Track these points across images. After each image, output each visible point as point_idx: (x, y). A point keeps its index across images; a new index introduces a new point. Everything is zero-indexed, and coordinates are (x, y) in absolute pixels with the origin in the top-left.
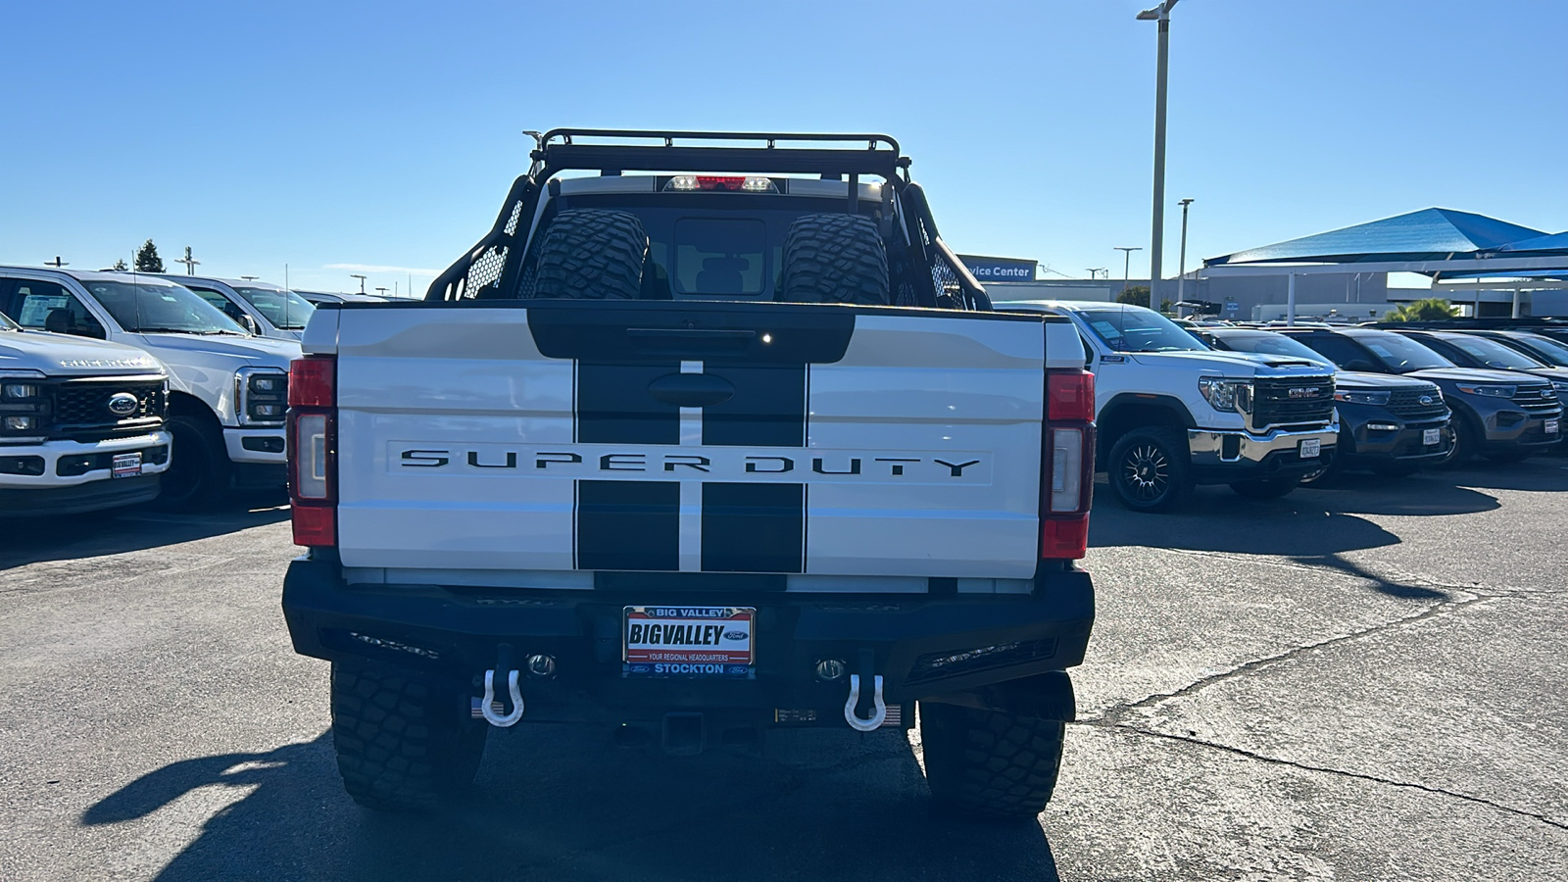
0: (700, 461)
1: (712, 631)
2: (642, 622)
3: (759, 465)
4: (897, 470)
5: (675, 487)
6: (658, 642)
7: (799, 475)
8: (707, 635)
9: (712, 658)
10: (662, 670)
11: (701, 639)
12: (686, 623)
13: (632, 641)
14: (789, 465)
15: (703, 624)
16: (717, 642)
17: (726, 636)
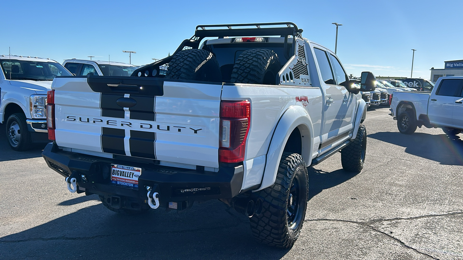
0: (129, 124)
1: (131, 174)
2: (115, 169)
3: (144, 126)
4: (179, 130)
5: (123, 131)
6: (118, 175)
7: (154, 130)
8: (130, 175)
9: (131, 182)
10: (119, 183)
11: (129, 176)
12: (125, 171)
13: (113, 174)
14: (151, 127)
15: (129, 171)
16: (132, 177)
17: (135, 176)
